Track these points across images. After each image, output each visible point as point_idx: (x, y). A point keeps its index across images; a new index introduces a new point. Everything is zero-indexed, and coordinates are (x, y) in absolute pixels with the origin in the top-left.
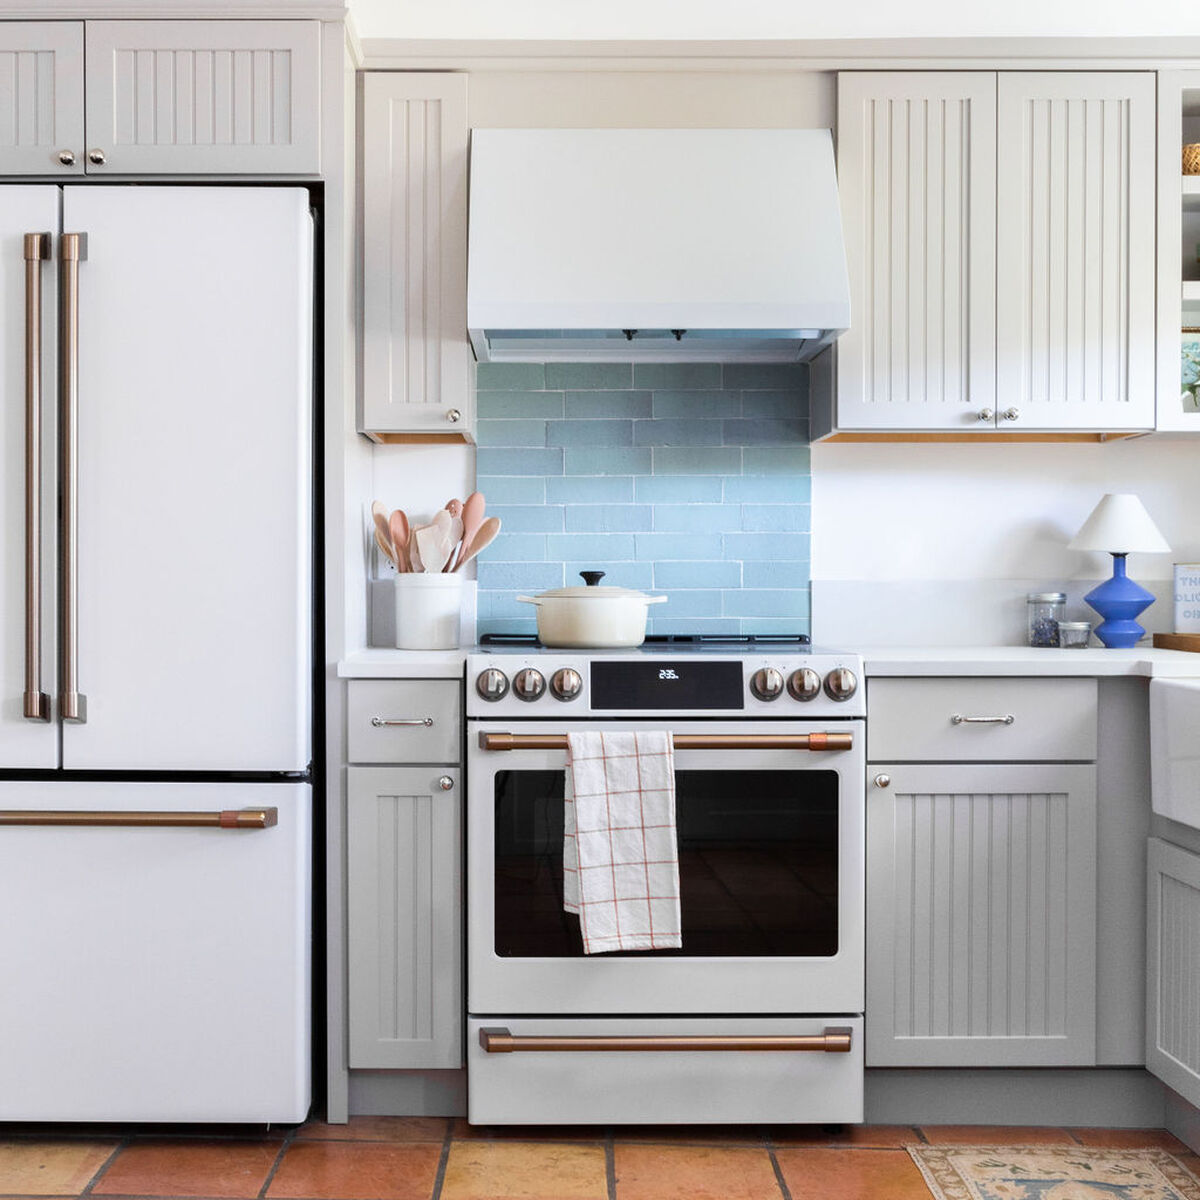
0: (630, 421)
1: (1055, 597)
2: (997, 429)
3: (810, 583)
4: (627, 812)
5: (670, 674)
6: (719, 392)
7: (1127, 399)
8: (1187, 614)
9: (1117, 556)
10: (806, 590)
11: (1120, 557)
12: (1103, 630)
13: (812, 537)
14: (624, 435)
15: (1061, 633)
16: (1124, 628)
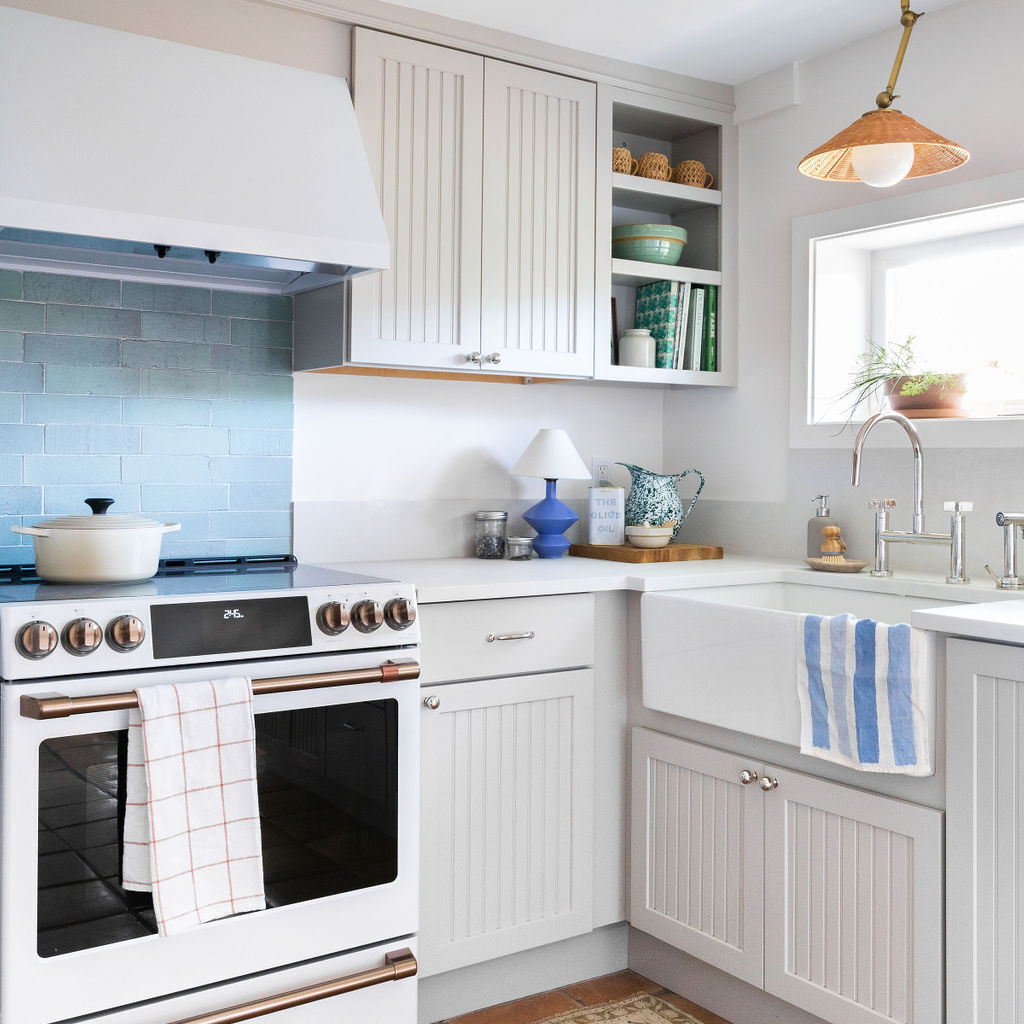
0: (118, 340)
1: (499, 515)
2: (480, 370)
3: (292, 504)
4: (204, 770)
5: (236, 613)
6: (209, 317)
7: (575, 351)
8: (601, 529)
9: (549, 480)
10: (288, 511)
11: (551, 482)
12: (538, 544)
13: (294, 462)
14: (113, 354)
15: (506, 546)
16: (554, 542)
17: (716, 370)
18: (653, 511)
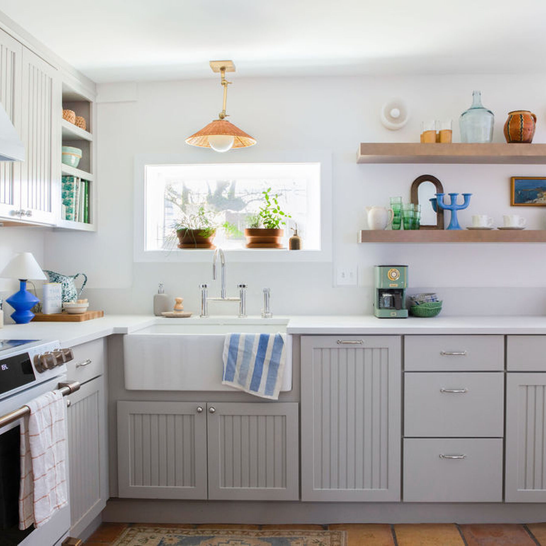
2: (20, 220)
8: (53, 305)
11: (23, 281)
17: (89, 222)
18: (68, 295)
